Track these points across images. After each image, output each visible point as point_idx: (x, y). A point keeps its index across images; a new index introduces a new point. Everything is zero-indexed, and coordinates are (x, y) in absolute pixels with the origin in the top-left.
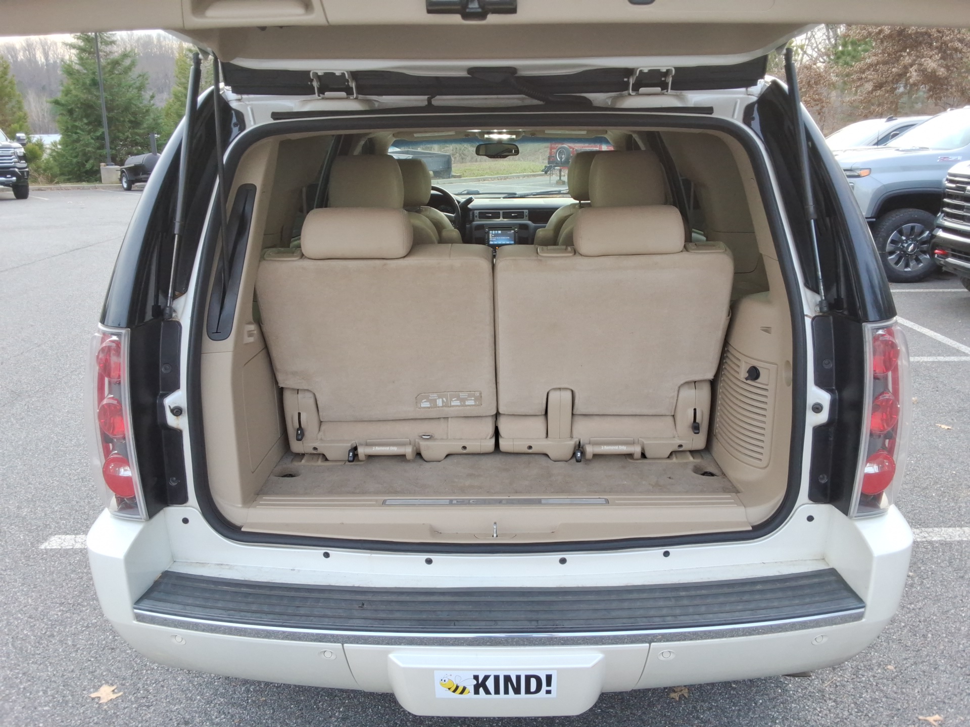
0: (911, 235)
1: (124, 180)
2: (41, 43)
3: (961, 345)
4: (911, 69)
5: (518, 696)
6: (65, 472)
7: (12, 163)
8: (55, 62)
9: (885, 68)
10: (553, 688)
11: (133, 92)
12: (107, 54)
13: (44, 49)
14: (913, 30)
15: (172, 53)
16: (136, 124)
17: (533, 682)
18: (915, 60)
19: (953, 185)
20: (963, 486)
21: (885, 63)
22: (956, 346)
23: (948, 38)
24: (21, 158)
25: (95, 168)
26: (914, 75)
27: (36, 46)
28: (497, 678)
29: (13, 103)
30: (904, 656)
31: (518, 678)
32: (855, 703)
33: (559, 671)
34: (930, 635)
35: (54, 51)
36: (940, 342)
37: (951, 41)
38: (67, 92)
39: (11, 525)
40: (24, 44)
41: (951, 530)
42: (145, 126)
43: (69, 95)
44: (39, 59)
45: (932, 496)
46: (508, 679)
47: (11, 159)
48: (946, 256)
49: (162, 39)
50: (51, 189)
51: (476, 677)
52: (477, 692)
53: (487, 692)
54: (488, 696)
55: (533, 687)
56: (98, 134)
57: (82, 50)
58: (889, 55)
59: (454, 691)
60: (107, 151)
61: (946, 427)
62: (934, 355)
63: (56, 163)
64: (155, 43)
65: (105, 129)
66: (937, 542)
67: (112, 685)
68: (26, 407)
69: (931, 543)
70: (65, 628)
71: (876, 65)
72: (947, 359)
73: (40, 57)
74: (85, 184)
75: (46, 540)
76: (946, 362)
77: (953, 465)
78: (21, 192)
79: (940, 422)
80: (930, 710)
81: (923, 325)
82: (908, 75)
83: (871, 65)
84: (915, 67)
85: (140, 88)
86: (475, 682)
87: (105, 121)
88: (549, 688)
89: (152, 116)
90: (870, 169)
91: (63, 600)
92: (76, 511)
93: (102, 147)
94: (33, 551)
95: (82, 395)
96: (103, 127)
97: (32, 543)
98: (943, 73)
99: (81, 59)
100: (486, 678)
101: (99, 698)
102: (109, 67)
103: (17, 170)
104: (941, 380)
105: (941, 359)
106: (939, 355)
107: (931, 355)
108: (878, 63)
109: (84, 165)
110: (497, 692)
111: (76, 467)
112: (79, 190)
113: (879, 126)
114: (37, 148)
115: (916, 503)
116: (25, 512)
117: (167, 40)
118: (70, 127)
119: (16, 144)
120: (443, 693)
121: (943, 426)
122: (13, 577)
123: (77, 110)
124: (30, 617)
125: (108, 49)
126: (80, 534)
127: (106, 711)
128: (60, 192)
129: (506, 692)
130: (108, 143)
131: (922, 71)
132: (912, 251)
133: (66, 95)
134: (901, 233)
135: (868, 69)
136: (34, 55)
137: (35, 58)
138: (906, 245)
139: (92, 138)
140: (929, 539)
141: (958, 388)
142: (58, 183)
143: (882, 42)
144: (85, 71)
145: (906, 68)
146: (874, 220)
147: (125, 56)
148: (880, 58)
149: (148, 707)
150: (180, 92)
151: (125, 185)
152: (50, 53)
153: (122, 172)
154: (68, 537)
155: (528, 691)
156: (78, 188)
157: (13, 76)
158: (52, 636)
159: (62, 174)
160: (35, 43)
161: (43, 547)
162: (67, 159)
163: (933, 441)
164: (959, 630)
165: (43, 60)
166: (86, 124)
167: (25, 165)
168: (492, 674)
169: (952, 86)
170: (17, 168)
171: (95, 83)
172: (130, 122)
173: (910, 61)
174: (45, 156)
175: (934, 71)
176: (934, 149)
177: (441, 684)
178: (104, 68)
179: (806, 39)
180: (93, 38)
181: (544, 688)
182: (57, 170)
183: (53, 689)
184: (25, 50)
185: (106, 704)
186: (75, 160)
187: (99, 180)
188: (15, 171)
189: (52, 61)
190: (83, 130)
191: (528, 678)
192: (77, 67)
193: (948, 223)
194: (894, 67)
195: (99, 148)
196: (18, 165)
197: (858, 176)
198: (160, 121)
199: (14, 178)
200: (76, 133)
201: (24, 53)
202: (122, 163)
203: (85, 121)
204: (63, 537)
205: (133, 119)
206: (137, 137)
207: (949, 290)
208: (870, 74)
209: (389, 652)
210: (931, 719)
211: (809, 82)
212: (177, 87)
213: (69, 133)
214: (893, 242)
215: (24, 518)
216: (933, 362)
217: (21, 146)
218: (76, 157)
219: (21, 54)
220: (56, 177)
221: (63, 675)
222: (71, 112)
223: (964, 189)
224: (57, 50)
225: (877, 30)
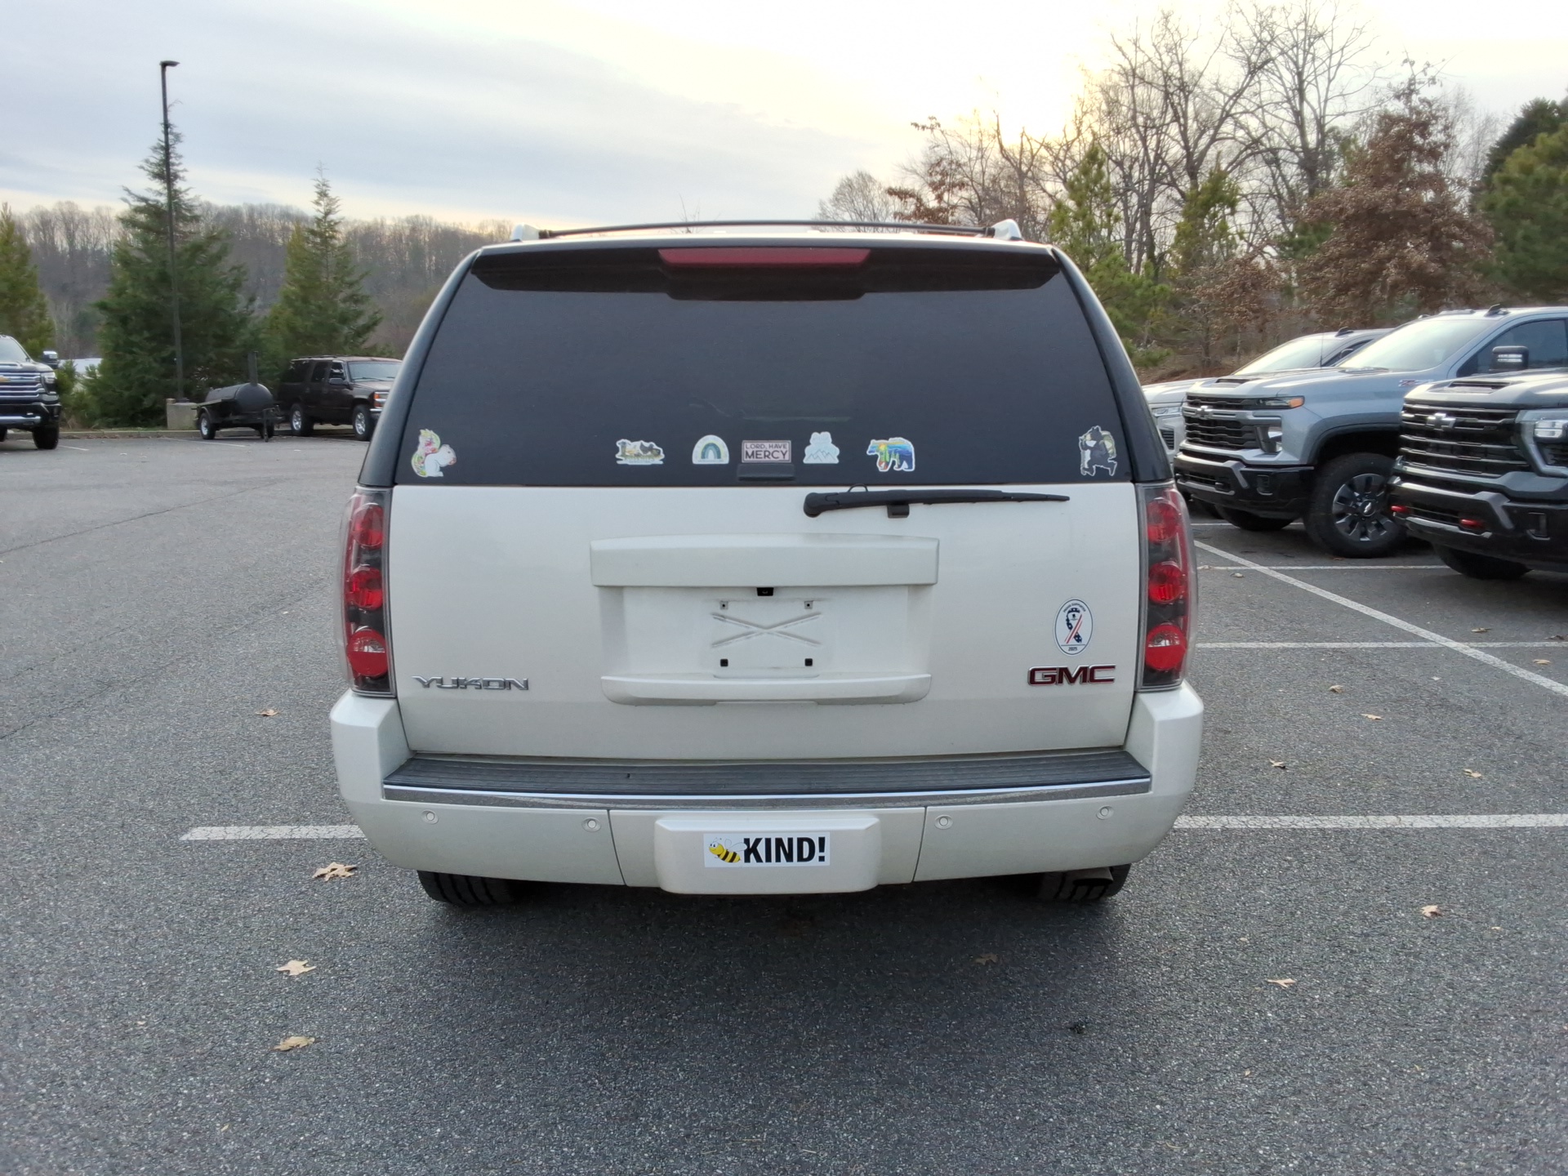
0: (1367, 489)
1: (204, 424)
2: (64, 218)
3: (1421, 630)
4: (1388, 265)
5: (790, 864)
6: (194, 765)
7: (35, 394)
8: (84, 249)
9: (1350, 262)
10: (826, 854)
11: (223, 292)
12: (185, 235)
13: (68, 229)
14: (1389, 208)
15: (272, 236)
16: (224, 340)
17: (806, 845)
18: (1393, 252)
19: (1411, 416)
20: (1380, 777)
21: (1351, 255)
22: (1413, 631)
23: (1441, 220)
24: (50, 387)
25: (158, 406)
26: (1392, 272)
27: (55, 224)
28: (768, 841)
29: (33, 307)
30: (1262, 929)
31: (790, 841)
32: (1195, 969)
33: (833, 833)
34: (1299, 912)
35: (83, 232)
36: (1392, 627)
37: (1445, 224)
38: (120, 292)
39: (136, 817)
40: (37, 221)
41: (1351, 818)
42: (238, 343)
43: (124, 296)
44: (59, 243)
45: (1336, 786)
46: (779, 842)
47: (35, 389)
48: (1407, 513)
49: (256, 215)
50: (88, 437)
51: (747, 841)
52: (747, 860)
53: (759, 859)
54: (760, 864)
55: (806, 854)
56: (165, 354)
57: (147, 228)
58: (1357, 244)
59: (724, 859)
60: (179, 381)
61: (1374, 717)
62: (1381, 640)
63: (96, 398)
64: (245, 221)
65: (177, 348)
66: (1329, 829)
67: (301, 960)
68: (123, 698)
69: (1322, 830)
70: (232, 912)
71: (1338, 259)
72: (1398, 645)
73: (61, 241)
74: (140, 430)
75: (186, 832)
76: (1394, 648)
77: (1373, 756)
78: (46, 439)
79: (1368, 712)
80: (1282, 975)
81: (1375, 608)
82: (1384, 272)
83: (1330, 259)
84: (1393, 262)
85: (235, 286)
86: (746, 847)
87: (177, 334)
88: (822, 854)
89: (250, 326)
90: (1303, 397)
91: (223, 888)
92: (220, 804)
93: (169, 374)
94: (171, 843)
95: (199, 684)
96: (172, 344)
97: (168, 835)
98: (1436, 270)
99: (145, 241)
100: (758, 841)
101: (288, 971)
102: (187, 256)
103: (42, 405)
104: (1382, 668)
105: (1390, 645)
106: (1388, 640)
107: (1376, 640)
108: (1341, 256)
109: (140, 401)
110: (768, 859)
111: (209, 760)
112: (131, 439)
113: (1325, 341)
114: (66, 376)
115: (1313, 793)
116: (151, 805)
117: (264, 217)
118: (121, 342)
119: (42, 366)
120: (712, 861)
121: (1370, 716)
122: (153, 867)
123: (133, 318)
124: (184, 902)
125: (192, 228)
126: (230, 825)
127: (299, 983)
128: (104, 441)
129: (778, 859)
130: (179, 368)
131: (1404, 265)
132: (1370, 511)
133: (119, 295)
134: (1352, 486)
135: (1326, 265)
136: (52, 238)
137: (53, 243)
138: (1360, 504)
139: (155, 361)
140: (1321, 826)
141: (1403, 676)
142: (97, 428)
143: (1346, 226)
144: (149, 261)
145: (1381, 263)
146: (1312, 468)
147: (211, 238)
148: (1343, 248)
149: (350, 978)
150: (294, 293)
151: (205, 432)
152: (76, 234)
153: (201, 411)
154: (215, 828)
155: (800, 858)
156: (131, 436)
157: (36, 267)
158: (218, 919)
159: (105, 415)
160: (54, 219)
161: (184, 838)
162: (114, 391)
163: (1354, 731)
164: (1338, 907)
165: (66, 245)
166: (147, 339)
167: (56, 398)
168: (764, 837)
169: (1451, 288)
170: (44, 402)
171: (164, 278)
172: (215, 336)
173: (1387, 252)
174: (79, 387)
175: (1421, 267)
176: (1394, 370)
177: (710, 850)
178: (179, 256)
179: (1252, 224)
180: (164, 211)
181: (817, 854)
182: (95, 409)
183: (229, 965)
184: (36, 229)
185: (298, 976)
186: (126, 394)
187: (163, 423)
188: (41, 407)
189: (79, 247)
190: (141, 348)
191: (800, 841)
192: (135, 254)
193: (1411, 469)
194: (1365, 262)
195: (165, 376)
196: (46, 397)
197: (1288, 407)
198: (261, 336)
199: (38, 418)
200: (132, 353)
201: (35, 235)
202: (200, 398)
203: (146, 334)
204: (209, 828)
205: (220, 333)
206: (226, 360)
207: (1424, 567)
208: (1328, 273)
209: (656, 818)
210: (1281, 982)
211: (1244, 284)
212: (288, 286)
213: (120, 353)
214: (1341, 499)
215: (151, 811)
216: (1377, 649)
217: (51, 369)
218: (128, 389)
219: (32, 235)
220: (96, 419)
221: (238, 953)
222: (124, 321)
223: (1423, 420)
224: (88, 230)
225: (1337, 209)
